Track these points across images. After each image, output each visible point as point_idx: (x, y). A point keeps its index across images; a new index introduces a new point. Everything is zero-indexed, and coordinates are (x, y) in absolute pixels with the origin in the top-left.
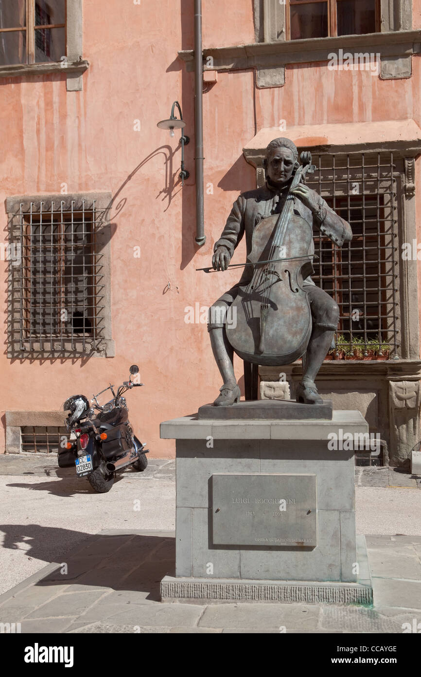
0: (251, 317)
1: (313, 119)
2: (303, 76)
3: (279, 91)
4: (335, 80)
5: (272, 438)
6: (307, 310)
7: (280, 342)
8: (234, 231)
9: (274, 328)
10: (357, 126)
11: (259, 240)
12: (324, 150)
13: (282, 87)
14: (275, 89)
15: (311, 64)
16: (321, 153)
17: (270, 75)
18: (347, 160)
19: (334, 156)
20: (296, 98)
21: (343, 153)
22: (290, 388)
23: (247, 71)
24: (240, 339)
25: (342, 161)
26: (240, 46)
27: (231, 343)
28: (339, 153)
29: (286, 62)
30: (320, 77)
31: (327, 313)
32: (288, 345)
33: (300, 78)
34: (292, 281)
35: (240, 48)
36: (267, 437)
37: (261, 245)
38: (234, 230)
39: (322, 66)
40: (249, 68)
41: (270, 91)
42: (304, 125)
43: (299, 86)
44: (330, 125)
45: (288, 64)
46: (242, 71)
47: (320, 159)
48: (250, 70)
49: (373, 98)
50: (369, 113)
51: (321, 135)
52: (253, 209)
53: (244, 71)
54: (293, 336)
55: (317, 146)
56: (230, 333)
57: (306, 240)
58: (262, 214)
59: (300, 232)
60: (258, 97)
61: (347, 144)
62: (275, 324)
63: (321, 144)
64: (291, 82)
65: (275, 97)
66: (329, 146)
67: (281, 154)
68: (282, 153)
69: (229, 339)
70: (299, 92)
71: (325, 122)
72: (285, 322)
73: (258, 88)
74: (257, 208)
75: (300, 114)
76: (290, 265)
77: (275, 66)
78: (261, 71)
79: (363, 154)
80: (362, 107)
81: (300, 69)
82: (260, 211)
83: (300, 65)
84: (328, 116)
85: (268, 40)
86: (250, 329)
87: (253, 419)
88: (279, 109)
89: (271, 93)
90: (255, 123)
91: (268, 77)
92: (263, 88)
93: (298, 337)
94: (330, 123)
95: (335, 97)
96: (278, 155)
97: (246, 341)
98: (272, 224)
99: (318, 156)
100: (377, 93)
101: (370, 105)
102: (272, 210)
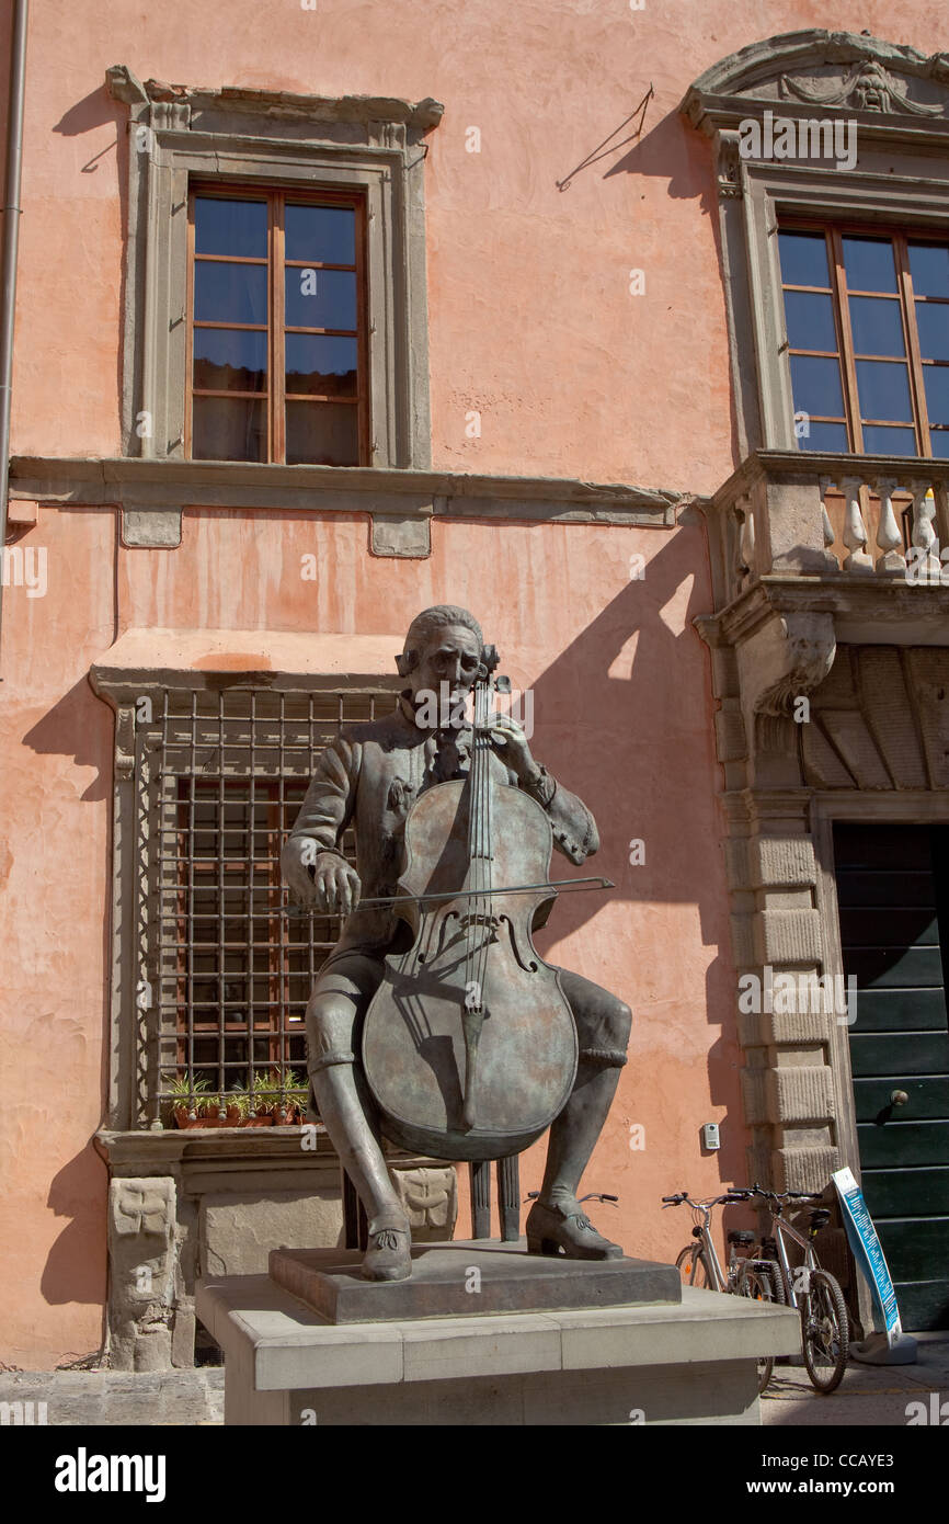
0: (427, 1036)
1: (238, 617)
2: (218, 532)
3: (168, 556)
4: (283, 546)
5: (565, 1368)
6: (565, 1018)
7: (513, 1100)
8: (331, 819)
9: (493, 1063)
10: (326, 640)
11: (422, 840)
12: (263, 683)
13: (174, 549)
14: (161, 551)
15: (235, 511)
16: (257, 688)
17: (151, 523)
18: (309, 705)
19: (282, 695)
20: (203, 573)
21: (302, 691)
22: (177, 1191)
23: (101, 510)
24: (406, 1090)
25: (298, 707)
26: (92, 459)
27: (383, 1103)
28: (293, 690)
29: (185, 502)
30: (254, 538)
31: (607, 1025)
32: (532, 1105)
33: (212, 534)
34: (519, 943)
35: (92, 463)
36: (552, 1364)
37: (430, 854)
38: (332, 815)
39: (258, 518)
40: (107, 505)
41: (150, 555)
42: (218, 628)
43: (210, 552)
44: (274, 634)
45: (190, 506)
46: (91, 509)
47: (254, 699)
48: (110, 509)
49: (357, 589)
50: (349, 617)
51: (256, 652)
52: (379, 766)
53: (96, 509)
54: (543, 1084)
55: (248, 672)
56: (376, 1076)
57: (540, 845)
58: (406, 779)
59: (521, 824)
60: (125, 565)
61: (310, 672)
62: (495, 1052)
63: (258, 670)
64: (194, 541)
65: (160, 569)
66: (274, 675)
67: (455, 641)
68: (457, 638)
69: (375, 1092)
70: (209, 562)
71: (261, 626)
72: (517, 1048)
73: (125, 547)
74: (391, 765)
75: (210, 606)
76: (512, 903)
77: (162, 508)
78: (132, 513)
79: (341, 696)
80: (335, 606)
81: (212, 519)
82: (399, 773)
83: (212, 511)
84: (268, 616)
85: (149, 455)
86: (428, 1066)
87: (486, 1312)
88: (166, 594)
89: (152, 558)
90: (116, 617)
91: (143, 527)
92: (135, 546)
93: (554, 1084)
94: (271, 630)
95: (283, 579)
96: (450, 643)
97: (424, 1098)
98: (451, 802)
99: (249, 694)
100: (365, 579)
101: (352, 602)
102: (427, 771)
